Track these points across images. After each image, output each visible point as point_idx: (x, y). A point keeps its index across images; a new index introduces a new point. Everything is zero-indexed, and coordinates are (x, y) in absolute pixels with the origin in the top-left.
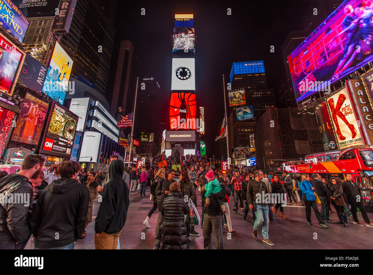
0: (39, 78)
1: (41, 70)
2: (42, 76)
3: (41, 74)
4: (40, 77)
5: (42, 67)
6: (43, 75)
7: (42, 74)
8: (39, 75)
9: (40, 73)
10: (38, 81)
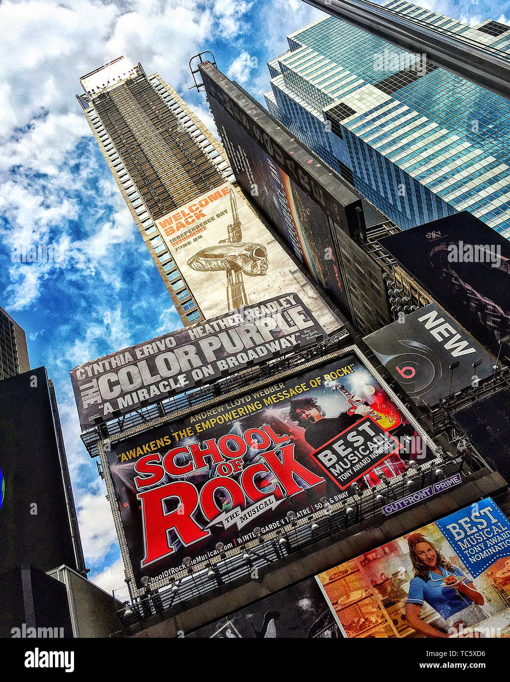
0: (448, 346)
1: (428, 326)
2: (447, 335)
3: (440, 333)
4: (446, 340)
5: (421, 320)
6: (446, 330)
7: (441, 329)
8: (440, 339)
9: (434, 333)
10: (455, 354)
